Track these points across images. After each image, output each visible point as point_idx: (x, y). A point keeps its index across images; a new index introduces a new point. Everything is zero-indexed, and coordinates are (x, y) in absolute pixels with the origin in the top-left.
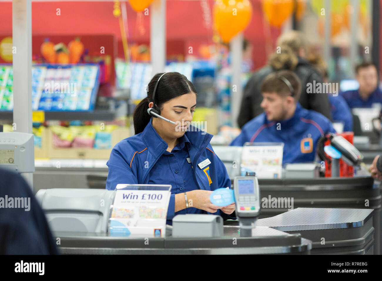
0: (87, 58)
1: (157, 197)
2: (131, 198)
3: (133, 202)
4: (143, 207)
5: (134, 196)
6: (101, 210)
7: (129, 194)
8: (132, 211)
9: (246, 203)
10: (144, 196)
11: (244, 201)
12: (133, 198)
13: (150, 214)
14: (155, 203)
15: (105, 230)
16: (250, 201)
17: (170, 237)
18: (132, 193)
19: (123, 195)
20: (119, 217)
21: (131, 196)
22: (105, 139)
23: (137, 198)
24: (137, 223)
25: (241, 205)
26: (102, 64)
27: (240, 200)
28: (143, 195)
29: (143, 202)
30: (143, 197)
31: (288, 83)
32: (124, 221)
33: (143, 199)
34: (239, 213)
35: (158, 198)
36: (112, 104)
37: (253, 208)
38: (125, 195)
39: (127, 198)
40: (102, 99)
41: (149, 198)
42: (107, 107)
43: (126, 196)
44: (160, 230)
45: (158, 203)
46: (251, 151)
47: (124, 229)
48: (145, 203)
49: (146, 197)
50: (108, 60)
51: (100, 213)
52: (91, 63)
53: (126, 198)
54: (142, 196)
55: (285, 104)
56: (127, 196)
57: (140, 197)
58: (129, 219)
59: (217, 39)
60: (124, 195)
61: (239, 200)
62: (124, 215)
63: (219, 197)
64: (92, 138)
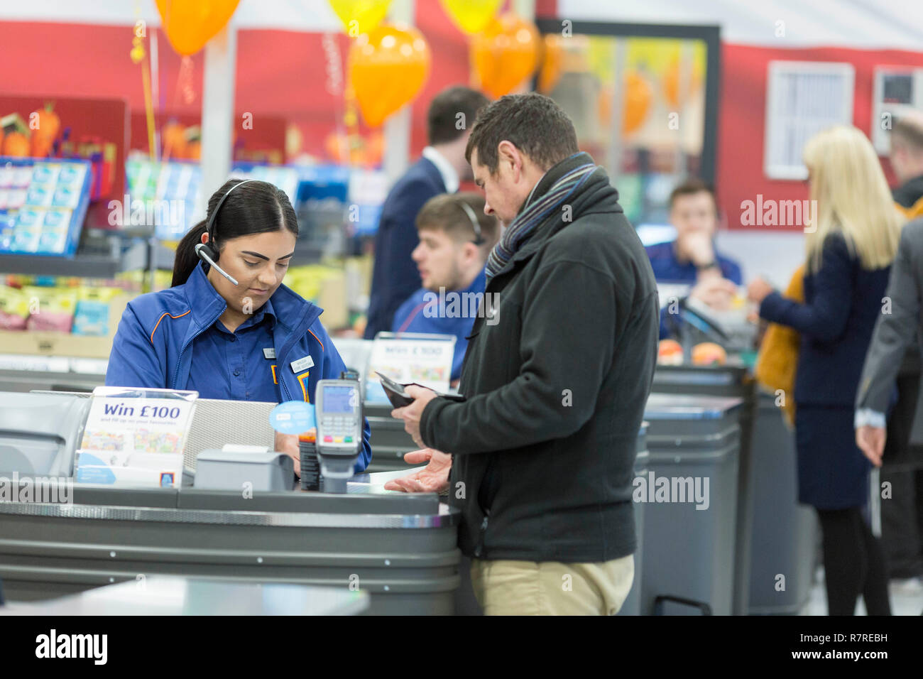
0: (66, 147)
1: (169, 413)
2: (120, 413)
3: (124, 421)
4: (142, 430)
5: (126, 409)
6: (62, 434)
7: (117, 406)
8: (121, 436)
9: (336, 428)
10: (146, 409)
11: (333, 425)
12: (125, 414)
13: (155, 443)
14: (164, 423)
15: (67, 472)
16: (344, 426)
17: (192, 488)
18: (123, 404)
19: (105, 406)
20: (95, 447)
21: (121, 409)
22: (94, 315)
23: (131, 414)
24: (128, 460)
25: (326, 433)
26: (97, 160)
27: (325, 423)
28: (144, 408)
29: (141, 422)
30: (143, 411)
31: (472, 215)
32: (104, 455)
33: (142, 415)
34: (321, 448)
35: (171, 416)
36: (115, 243)
37: (348, 440)
38: (109, 408)
39: (113, 413)
40: (95, 233)
41: (154, 415)
42: (106, 251)
43: (111, 408)
44: (172, 475)
45: (172, 423)
46: (388, 350)
47: (104, 471)
48: (147, 422)
49: (150, 412)
50: (110, 153)
51: (60, 440)
52: (76, 158)
53: (110, 412)
54: (141, 409)
55: (461, 256)
56: (114, 409)
57: (137, 412)
58: (112, 453)
59: (350, 118)
60: (107, 406)
61: (322, 423)
62: (104, 445)
63: (288, 416)
64: (69, 311)
